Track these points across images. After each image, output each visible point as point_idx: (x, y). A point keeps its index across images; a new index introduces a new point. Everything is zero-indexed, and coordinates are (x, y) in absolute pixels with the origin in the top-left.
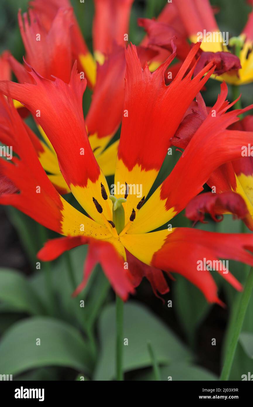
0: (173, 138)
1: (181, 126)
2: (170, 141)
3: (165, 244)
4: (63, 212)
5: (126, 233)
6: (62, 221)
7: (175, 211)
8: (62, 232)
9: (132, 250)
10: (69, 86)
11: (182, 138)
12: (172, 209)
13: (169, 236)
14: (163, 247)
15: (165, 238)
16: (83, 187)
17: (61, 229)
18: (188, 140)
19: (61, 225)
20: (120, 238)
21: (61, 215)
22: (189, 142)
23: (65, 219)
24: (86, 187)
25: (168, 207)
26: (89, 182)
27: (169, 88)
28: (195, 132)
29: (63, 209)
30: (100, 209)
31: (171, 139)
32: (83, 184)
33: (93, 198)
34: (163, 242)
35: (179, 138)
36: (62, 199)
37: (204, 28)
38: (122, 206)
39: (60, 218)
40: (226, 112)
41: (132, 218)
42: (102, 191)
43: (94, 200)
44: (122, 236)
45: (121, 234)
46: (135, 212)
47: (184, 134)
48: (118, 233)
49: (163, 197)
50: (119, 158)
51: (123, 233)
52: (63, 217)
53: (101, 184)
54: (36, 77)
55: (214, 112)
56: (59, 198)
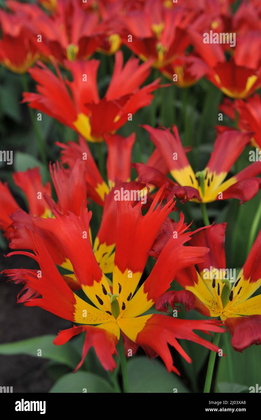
0: (149, 251)
1: (156, 242)
2: (148, 253)
3: (145, 326)
4: (76, 306)
5: (122, 318)
6: (75, 312)
7: (153, 302)
8: (75, 321)
9: (125, 330)
10: (79, 217)
11: (156, 251)
12: (151, 300)
13: (148, 320)
14: (144, 328)
15: (146, 322)
16: (91, 286)
17: (74, 318)
18: (160, 251)
19: (74, 315)
20: (117, 321)
21: (74, 308)
22: (160, 253)
23: (77, 311)
24: (93, 286)
25: (149, 299)
26: (95, 282)
27: (145, 217)
28: (164, 246)
29: (76, 303)
30: (101, 302)
31: (148, 252)
32: (91, 284)
33: (96, 295)
34: (144, 325)
35: (154, 251)
36: (76, 296)
37: (180, 166)
38: (116, 299)
39: (73, 310)
40: (183, 234)
41: (124, 308)
42: (103, 289)
43: (97, 296)
44: (119, 320)
45: (118, 318)
46: (124, 304)
47: (158, 247)
48: (115, 318)
49: (145, 291)
50: (115, 265)
51: (119, 317)
52: (75, 310)
53: (102, 285)
54: (56, 213)
55: (175, 233)
56: (73, 296)
